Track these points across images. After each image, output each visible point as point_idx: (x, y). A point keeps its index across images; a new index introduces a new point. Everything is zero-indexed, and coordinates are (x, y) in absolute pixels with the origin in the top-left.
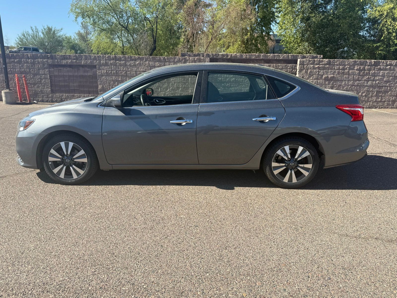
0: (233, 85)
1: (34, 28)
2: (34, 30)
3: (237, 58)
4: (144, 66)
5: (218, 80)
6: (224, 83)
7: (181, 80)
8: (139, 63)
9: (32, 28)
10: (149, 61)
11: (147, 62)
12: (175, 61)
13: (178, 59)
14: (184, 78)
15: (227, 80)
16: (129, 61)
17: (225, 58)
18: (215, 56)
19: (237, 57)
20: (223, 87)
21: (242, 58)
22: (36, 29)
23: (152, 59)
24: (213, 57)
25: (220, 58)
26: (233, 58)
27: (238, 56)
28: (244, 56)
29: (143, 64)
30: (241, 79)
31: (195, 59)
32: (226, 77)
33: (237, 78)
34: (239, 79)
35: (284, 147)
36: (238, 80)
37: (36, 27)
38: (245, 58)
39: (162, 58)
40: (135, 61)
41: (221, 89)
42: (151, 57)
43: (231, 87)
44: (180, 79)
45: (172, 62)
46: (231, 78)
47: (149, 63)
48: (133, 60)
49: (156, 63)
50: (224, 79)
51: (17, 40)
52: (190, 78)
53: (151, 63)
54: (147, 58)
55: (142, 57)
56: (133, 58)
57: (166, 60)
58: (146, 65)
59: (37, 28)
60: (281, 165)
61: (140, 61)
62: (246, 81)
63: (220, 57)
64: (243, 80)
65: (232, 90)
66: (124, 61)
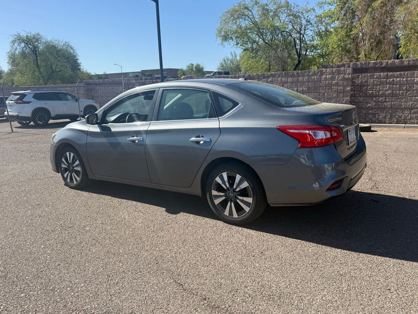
0: (389, 99)
1: (233, 53)
2: (233, 55)
3: (396, 66)
4: (276, 83)
5: (368, 93)
6: (375, 97)
7: (315, 96)
8: (271, 80)
9: (231, 53)
10: (281, 77)
11: (280, 78)
12: (310, 75)
13: (313, 72)
14: (320, 93)
15: (380, 93)
16: (262, 79)
17: (378, 67)
18: (364, 65)
19: (395, 64)
20: (375, 102)
21: (403, 65)
22: (235, 54)
23: (284, 75)
24: (362, 66)
25: (371, 67)
26: (389, 66)
27: (396, 62)
28: (405, 62)
29: (275, 81)
30: (400, 92)
31: (334, 71)
32: (378, 90)
33: (394, 91)
34: (398, 91)
35: (222, 173)
36: (396, 93)
37: (234, 52)
38: (408, 65)
39: (295, 73)
40: (268, 78)
41: (372, 105)
42: (284, 73)
43: (385, 102)
44: (314, 94)
45: (306, 76)
46: (386, 90)
47: (281, 79)
48: (266, 77)
49: (289, 78)
50: (376, 93)
51: (219, 65)
52: (326, 93)
53: (283, 79)
54: (280, 74)
55: (274, 74)
56: (266, 75)
57: (299, 74)
58: (278, 82)
59: (236, 52)
60: (220, 195)
61: (273, 78)
62: (408, 94)
63: (371, 65)
64: (403, 93)
65: (387, 105)
66: (256, 79)
